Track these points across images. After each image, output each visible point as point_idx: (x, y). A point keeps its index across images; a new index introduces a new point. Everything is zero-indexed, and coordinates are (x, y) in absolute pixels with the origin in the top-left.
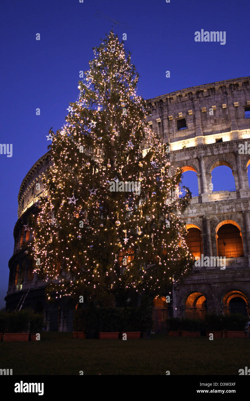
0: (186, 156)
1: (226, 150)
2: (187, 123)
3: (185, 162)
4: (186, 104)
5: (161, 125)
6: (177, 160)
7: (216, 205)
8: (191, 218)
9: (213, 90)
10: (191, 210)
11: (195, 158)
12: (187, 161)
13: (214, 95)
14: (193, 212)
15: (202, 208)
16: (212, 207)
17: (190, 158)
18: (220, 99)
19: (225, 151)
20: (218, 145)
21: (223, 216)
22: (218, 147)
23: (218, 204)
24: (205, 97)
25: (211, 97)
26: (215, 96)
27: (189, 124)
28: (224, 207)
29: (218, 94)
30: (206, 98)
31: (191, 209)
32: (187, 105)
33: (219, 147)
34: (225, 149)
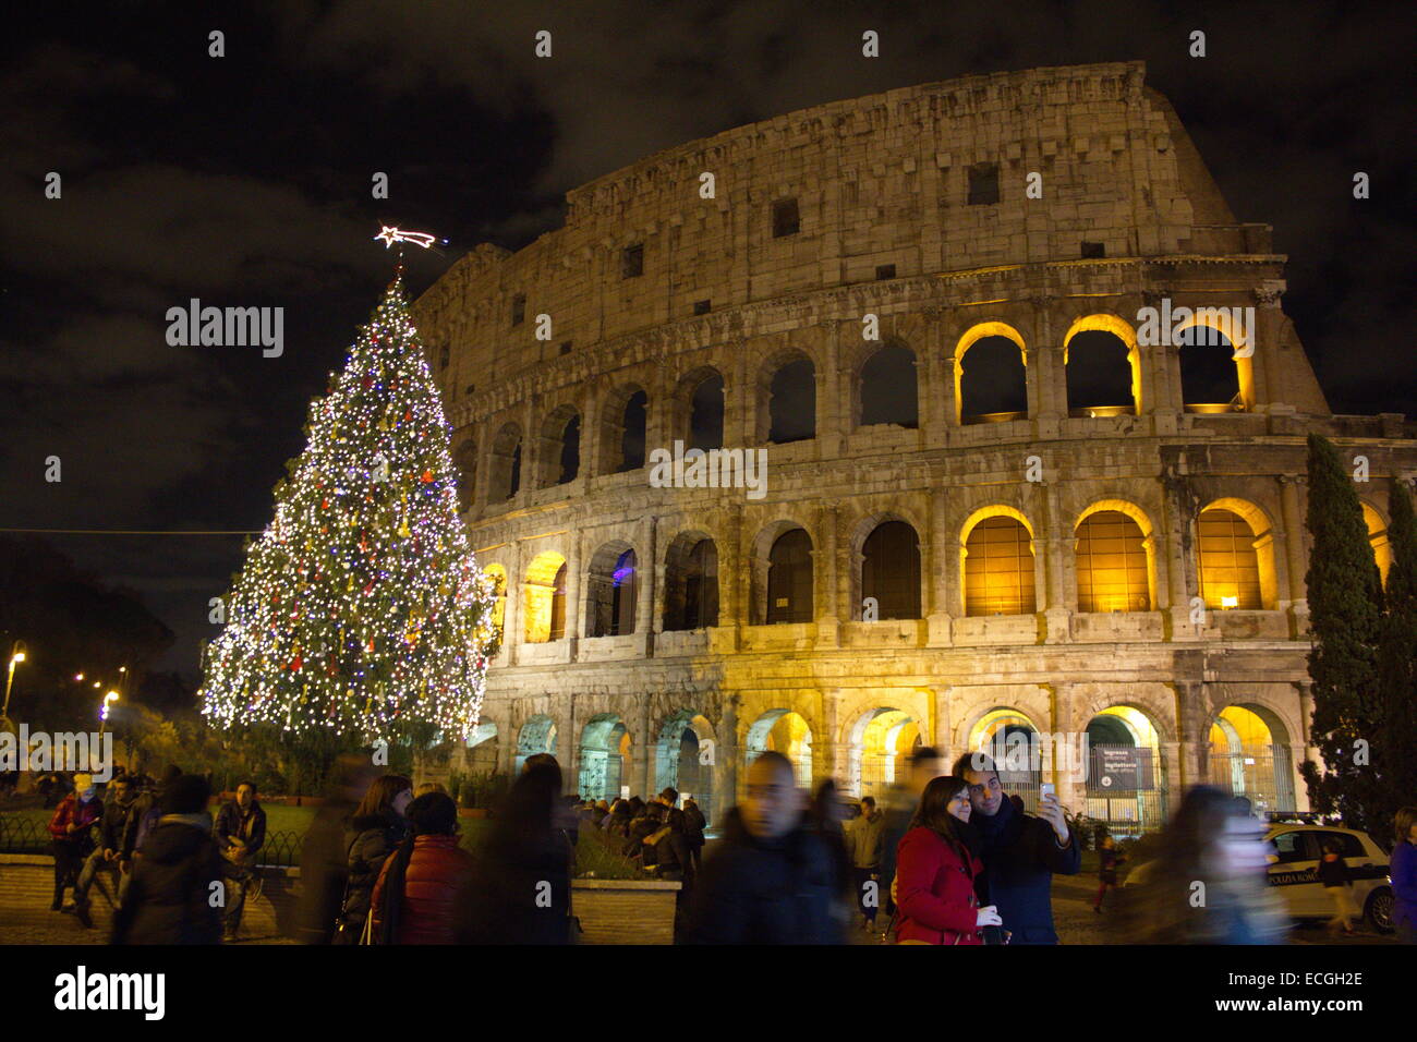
0: (789, 319)
1: (901, 304)
2: (801, 217)
3: (786, 334)
4: (802, 158)
5: (729, 220)
6: (763, 330)
7: (857, 469)
8: (788, 502)
9: (882, 113)
10: (790, 481)
11: (814, 326)
12: (791, 332)
13: (885, 129)
14: (795, 486)
15: (818, 475)
16: (844, 475)
17: (800, 325)
18: (899, 143)
19: (896, 305)
20: (878, 288)
21: (874, 500)
22: (879, 295)
23: (860, 467)
24: (859, 135)
25: (876, 138)
26: (887, 133)
27: (805, 220)
28: (877, 474)
29: (895, 128)
30: (863, 140)
31: (789, 478)
32: (807, 160)
33: (882, 292)
34: (897, 301)
